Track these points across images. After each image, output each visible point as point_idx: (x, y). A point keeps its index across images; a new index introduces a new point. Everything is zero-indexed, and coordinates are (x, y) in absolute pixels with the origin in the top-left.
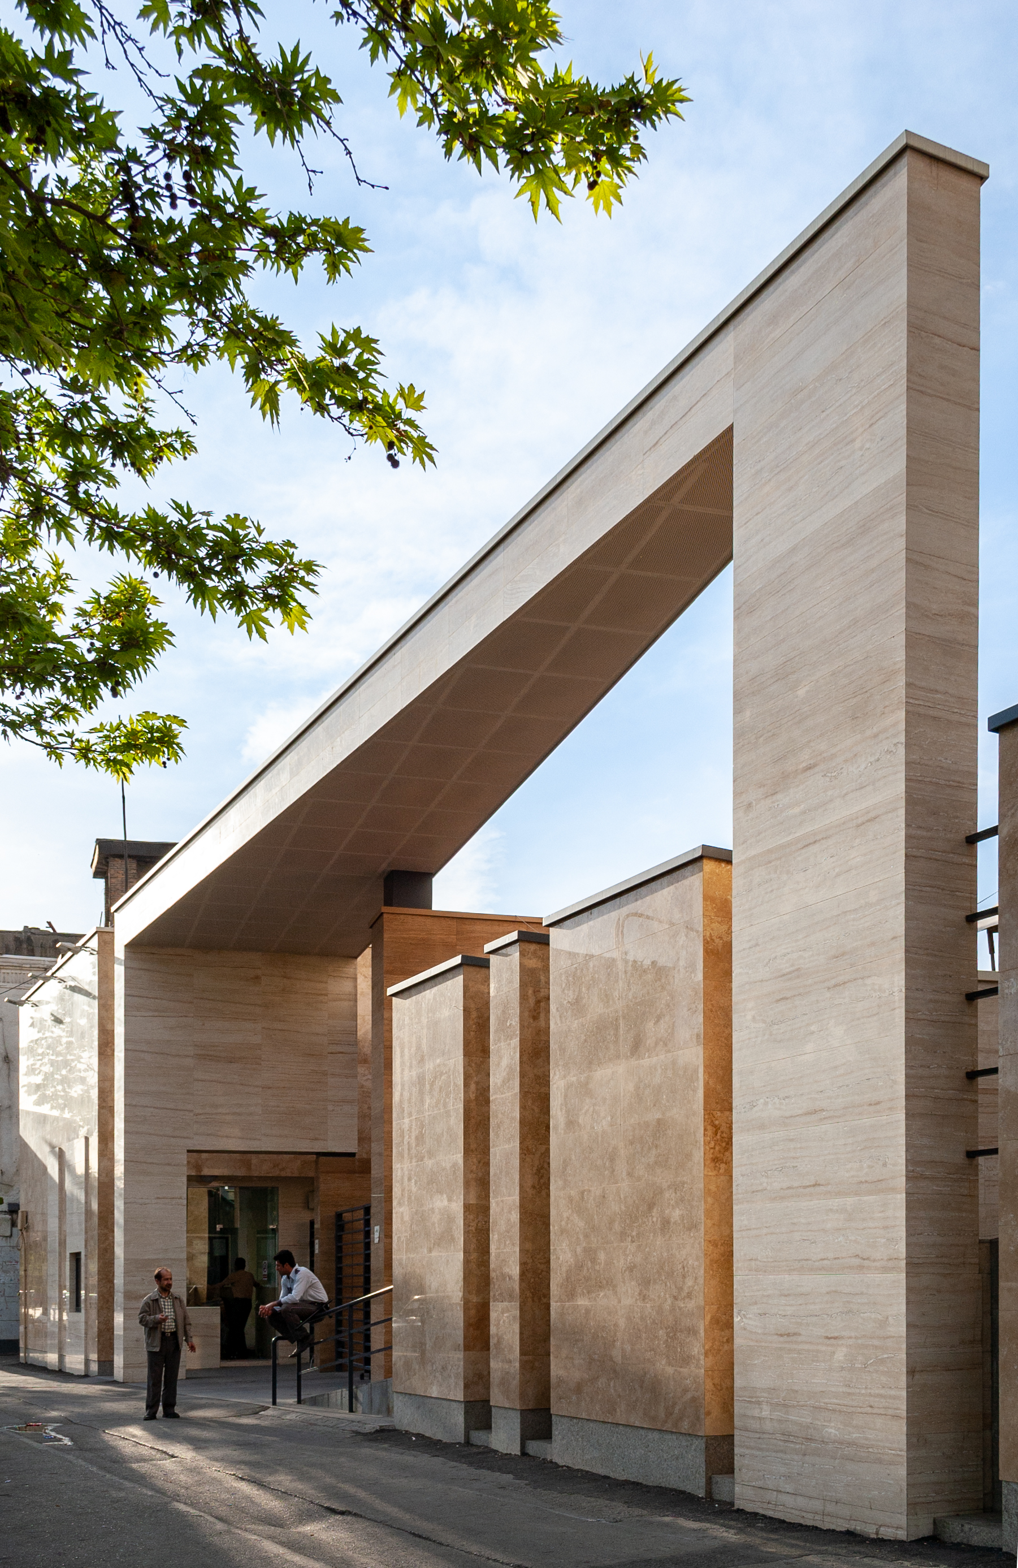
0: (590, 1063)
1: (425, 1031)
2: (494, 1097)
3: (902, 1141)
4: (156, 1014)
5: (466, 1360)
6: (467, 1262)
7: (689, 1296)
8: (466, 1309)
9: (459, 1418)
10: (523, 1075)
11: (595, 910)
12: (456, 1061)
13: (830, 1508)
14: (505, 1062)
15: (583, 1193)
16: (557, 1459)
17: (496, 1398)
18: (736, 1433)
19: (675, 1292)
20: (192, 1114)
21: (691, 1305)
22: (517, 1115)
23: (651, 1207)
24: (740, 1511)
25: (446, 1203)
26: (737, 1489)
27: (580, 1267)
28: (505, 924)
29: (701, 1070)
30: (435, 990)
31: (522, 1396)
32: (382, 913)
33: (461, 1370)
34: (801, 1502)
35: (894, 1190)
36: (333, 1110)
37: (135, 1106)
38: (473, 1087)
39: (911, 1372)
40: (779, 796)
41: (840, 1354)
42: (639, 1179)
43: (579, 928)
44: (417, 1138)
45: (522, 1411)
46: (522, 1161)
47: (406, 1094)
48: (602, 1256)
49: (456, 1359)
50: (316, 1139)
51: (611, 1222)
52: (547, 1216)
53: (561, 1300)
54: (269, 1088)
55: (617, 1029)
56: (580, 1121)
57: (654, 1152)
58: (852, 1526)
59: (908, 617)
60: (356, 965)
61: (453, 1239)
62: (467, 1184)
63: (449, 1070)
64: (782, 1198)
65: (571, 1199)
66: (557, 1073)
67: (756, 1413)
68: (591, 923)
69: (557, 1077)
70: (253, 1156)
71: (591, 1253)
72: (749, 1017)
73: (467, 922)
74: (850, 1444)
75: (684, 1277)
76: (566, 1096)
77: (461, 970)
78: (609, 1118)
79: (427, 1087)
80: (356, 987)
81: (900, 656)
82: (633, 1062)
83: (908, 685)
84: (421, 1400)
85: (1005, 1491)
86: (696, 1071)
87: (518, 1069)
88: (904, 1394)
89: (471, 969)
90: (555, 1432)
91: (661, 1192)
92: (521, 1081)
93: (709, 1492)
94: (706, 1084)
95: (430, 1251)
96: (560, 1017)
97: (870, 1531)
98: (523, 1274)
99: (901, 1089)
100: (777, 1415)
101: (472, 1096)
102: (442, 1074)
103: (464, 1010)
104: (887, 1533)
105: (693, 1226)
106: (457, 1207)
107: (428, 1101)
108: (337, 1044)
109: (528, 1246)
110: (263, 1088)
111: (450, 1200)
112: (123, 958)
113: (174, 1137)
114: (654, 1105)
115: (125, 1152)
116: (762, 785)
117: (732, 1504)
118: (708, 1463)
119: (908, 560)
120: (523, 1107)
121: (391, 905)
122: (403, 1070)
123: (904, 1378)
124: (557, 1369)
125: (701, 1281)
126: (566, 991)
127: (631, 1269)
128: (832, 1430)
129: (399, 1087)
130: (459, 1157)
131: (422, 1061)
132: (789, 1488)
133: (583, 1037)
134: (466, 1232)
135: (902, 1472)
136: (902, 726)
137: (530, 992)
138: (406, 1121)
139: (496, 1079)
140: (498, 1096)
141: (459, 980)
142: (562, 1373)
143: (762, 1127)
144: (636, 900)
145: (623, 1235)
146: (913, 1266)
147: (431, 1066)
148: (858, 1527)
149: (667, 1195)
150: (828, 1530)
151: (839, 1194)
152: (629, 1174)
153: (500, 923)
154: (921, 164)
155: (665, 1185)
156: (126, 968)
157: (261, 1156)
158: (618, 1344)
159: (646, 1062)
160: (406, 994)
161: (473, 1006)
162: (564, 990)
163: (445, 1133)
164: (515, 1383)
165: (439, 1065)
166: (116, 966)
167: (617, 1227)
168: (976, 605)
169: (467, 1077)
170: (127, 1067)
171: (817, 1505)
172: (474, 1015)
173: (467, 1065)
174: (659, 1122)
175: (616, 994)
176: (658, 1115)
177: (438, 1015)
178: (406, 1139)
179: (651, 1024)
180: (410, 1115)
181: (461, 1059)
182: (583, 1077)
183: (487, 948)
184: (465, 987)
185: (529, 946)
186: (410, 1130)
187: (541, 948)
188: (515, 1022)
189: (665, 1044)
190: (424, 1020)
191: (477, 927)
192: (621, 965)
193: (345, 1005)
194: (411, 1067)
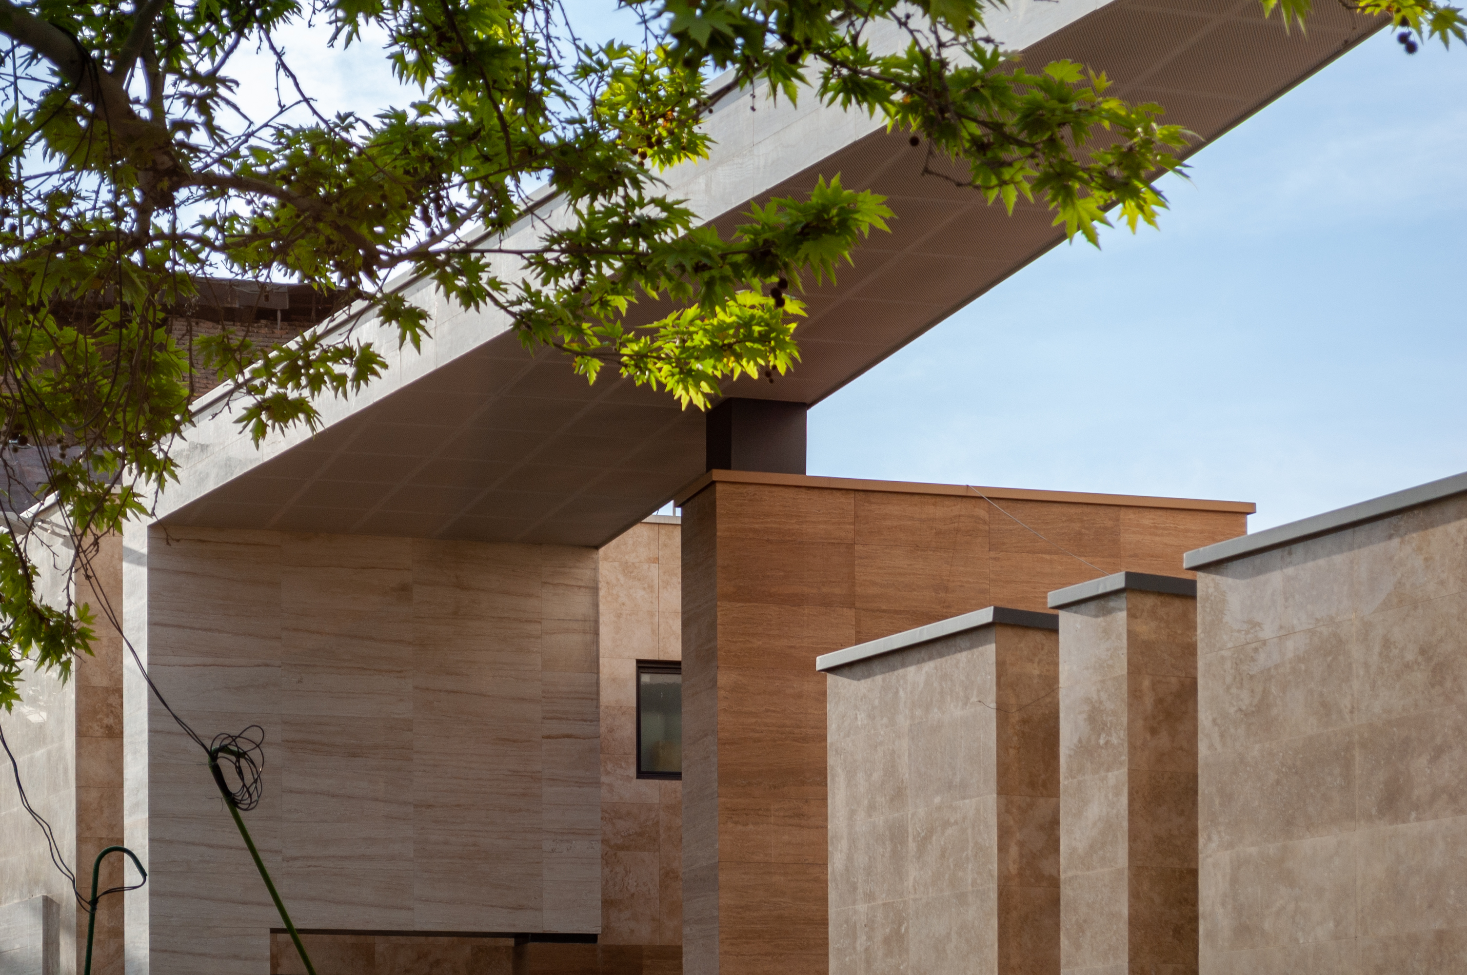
0: (1290, 823)
1: (904, 744)
2: (1070, 874)
4: (210, 660)
10: (1134, 837)
11: (1299, 549)
12: (982, 805)
14: (1095, 811)
20: (279, 858)
22: (1124, 909)
28: (948, 502)
30: (929, 667)
32: (713, 483)
36: (553, 851)
37: (171, 842)
38: (1014, 850)
43: (1262, 578)
44: (887, 941)
47: (861, 859)
50: (520, 908)
54: (429, 806)
55: (1348, 764)
56: (1267, 926)
60: (596, 562)
63: (964, 819)
66: (1215, 837)
68: (1290, 571)
69: (1213, 845)
70: (378, 939)
73: (874, 498)
76: (1234, 880)
77: (992, 634)
78: (1331, 924)
79: (912, 845)
80: (596, 606)
82: (1384, 827)
87: (1125, 824)
89: (1009, 632)
92: (1131, 849)
96: (1222, 736)
101: (1013, 869)
102: (946, 824)
103: (998, 709)
107: (913, 873)
108: (560, 719)
110: (416, 806)
112: (145, 550)
113: (245, 903)
114: (1430, 906)
115: (151, 934)
120: (1135, 895)
121: (727, 466)
122: (852, 813)
126: (1234, 690)
129: (844, 845)
131: (898, 796)
133: (1272, 776)
137: (1146, 683)
138: (862, 907)
140: (1079, 873)
141: (989, 651)
144: (1390, 537)
147: (921, 812)
153: (938, 499)
156: (151, 570)
157: (393, 938)
159: (1412, 828)
160: (858, 670)
161: (1013, 701)
162: (1228, 688)
163: (954, 936)
165: (939, 808)
166: (127, 567)
169: (1004, 833)
170: (155, 767)
172: (1015, 717)
173: (1004, 812)
174: (1441, 936)
175: (1346, 703)
176: (1439, 924)
177: (935, 714)
178: (862, 942)
179: (1422, 761)
180: (870, 896)
181: (991, 800)
182: (1272, 849)
183: (1055, 598)
184: (1001, 665)
185: (1149, 602)
186: (870, 925)
187: (1177, 606)
188: (1118, 738)
189: (1453, 799)
190: (903, 722)
191: (894, 508)
192: (1356, 652)
193: (574, 641)
194: (872, 808)
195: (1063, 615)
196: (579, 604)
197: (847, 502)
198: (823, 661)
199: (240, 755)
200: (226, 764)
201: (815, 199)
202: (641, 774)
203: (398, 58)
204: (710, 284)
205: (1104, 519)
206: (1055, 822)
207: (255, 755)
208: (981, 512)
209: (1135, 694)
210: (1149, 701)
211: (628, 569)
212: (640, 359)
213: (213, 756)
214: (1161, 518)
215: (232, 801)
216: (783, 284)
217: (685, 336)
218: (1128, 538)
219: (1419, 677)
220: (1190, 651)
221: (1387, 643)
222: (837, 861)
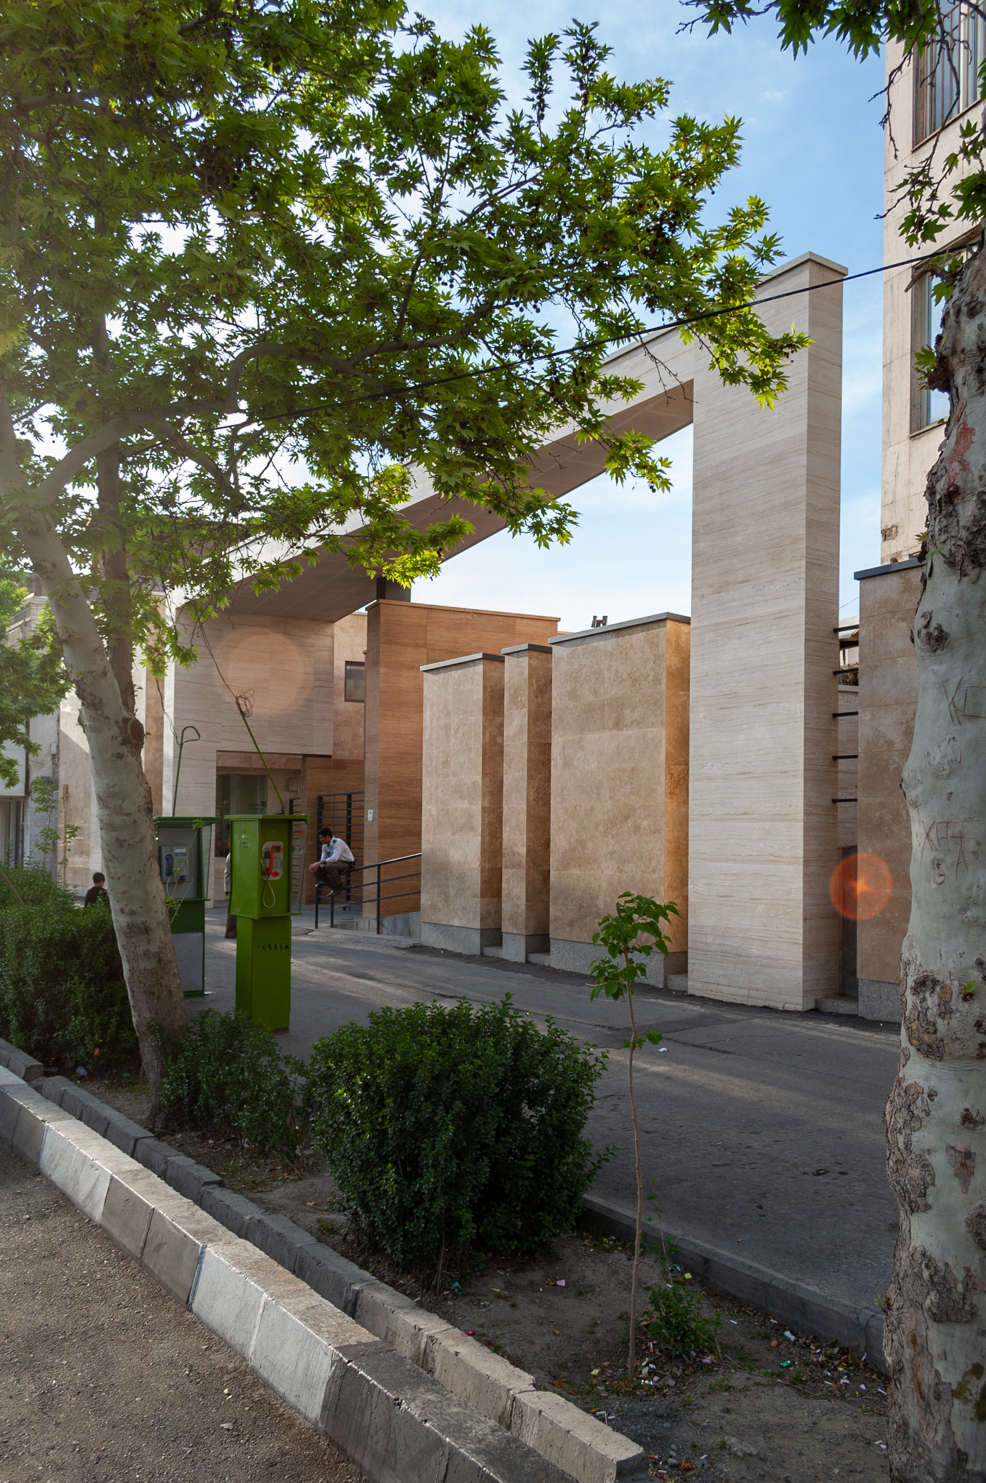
0: (583, 729)
1: (451, 697)
3: (802, 794)
5: (482, 904)
6: (483, 842)
7: (654, 871)
8: (482, 872)
9: (476, 940)
10: (529, 732)
11: (587, 639)
12: (477, 719)
13: (753, 993)
14: (516, 722)
15: (576, 807)
16: (553, 965)
17: (506, 927)
18: (689, 951)
19: (643, 868)
21: (655, 876)
22: (525, 755)
23: (626, 818)
24: (692, 996)
25: (467, 805)
26: (690, 983)
27: (573, 850)
28: (458, 613)
29: (664, 742)
30: (460, 672)
31: (527, 927)
32: (379, 602)
33: (478, 909)
34: (733, 990)
35: (796, 820)
36: (318, 726)
37: (181, 719)
38: (488, 734)
39: (805, 919)
40: (723, 594)
41: (760, 909)
42: (618, 801)
44: (443, 763)
45: (527, 936)
46: (528, 783)
48: (590, 845)
49: (475, 904)
50: (305, 745)
51: (597, 825)
52: (548, 820)
53: (558, 869)
55: (603, 711)
56: (574, 764)
57: (629, 786)
58: (767, 1003)
59: (807, 511)
60: (334, 627)
61: (472, 828)
62: (484, 795)
63: (470, 723)
64: (723, 820)
65: (566, 809)
66: (557, 733)
67: (704, 940)
68: (584, 646)
69: (556, 735)
71: (581, 843)
72: (701, 715)
73: (433, 611)
74: (766, 958)
75: (650, 860)
76: (564, 748)
77: (482, 662)
78: (596, 764)
79: (453, 731)
80: (333, 642)
81: (803, 531)
82: (615, 732)
83: (807, 547)
84: (445, 929)
85: (860, 984)
86: (660, 742)
88: (801, 931)
89: (488, 662)
90: (552, 949)
91: (634, 810)
92: (528, 735)
93: (666, 986)
94: (667, 750)
95: (454, 834)
96: (560, 699)
97: (780, 1006)
98: (528, 852)
99: (801, 766)
100: (718, 941)
102: (464, 725)
103: (483, 687)
104: (790, 1007)
105: (657, 831)
106: (477, 810)
107: (453, 741)
108: (320, 681)
109: (531, 835)
111: (470, 804)
113: (207, 741)
114: (630, 759)
116: (711, 586)
117: (685, 992)
118: (665, 968)
119: (808, 480)
120: (529, 751)
121: (384, 598)
123: (801, 922)
124: (554, 911)
125: (662, 863)
127: (612, 853)
128: (755, 951)
130: (478, 778)
131: (448, 715)
132: (726, 982)
133: (577, 714)
134: (483, 825)
135: (800, 973)
136: (804, 569)
137: (535, 681)
138: (435, 751)
139: (509, 730)
140: (510, 743)
141: (480, 668)
142: (559, 914)
143: (710, 779)
145: (605, 834)
146: (807, 862)
147: (456, 720)
148: (771, 1004)
149: (638, 812)
150: (752, 1006)
151: (761, 820)
152: (611, 798)
153: (455, 612)
154: (816, 268)
155: (637, 806)
158: (602, 897)
159: (624, 733)
160: (435, 672)
162: (563, 684)
163: (466, 762)
164: (522, 919)
165: (462, 719)
167: (601, 828)
168: (839, 503)
169: (484, 728)
171: (745, 992)
172: (489, 690)
173: (485, 721)
174: (633, 769)
175: (602, 691)
176: (633, 765)
177: (462, 688)
178: (434, 763)
179: (628, 711)
180: (437, 748)
181: (480, 717)
182: (577, 738)
183: (504, 651)
184: (484, 672)
185: (536, 654)
186: (437, 758)
187: (545, 655)
188: (525, 698)
189: (638, 724)
190: (450, 690)
191: (441, 615)
192: (607, 674)
193: (326, 654)
194: (439, 718)
195: (507, 658)
196: (327, 641)
197: (425, 612)
198: (422, 668)
199: (246, 699)
200: (241, 701)
201: (450, 522)
202: (346, 700)
203: (311, 468)
204: (416, 549)
205: (510, 621)
206: (502, 725)
207: (251, 699)
208: (469, 617)
209: (530, 684)
210: (535, 687)
211: (343, 630)
212: (389, 571)
213: (237, 699)
214: (529, 621)
215: (243, 714)
216: (441, 549)
217: (404, 564)
218: (518, 628)
219: (628, 683)
220: (550, 670)
221: (617, 671)
222: (426, 736)
